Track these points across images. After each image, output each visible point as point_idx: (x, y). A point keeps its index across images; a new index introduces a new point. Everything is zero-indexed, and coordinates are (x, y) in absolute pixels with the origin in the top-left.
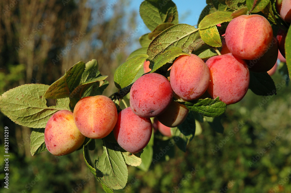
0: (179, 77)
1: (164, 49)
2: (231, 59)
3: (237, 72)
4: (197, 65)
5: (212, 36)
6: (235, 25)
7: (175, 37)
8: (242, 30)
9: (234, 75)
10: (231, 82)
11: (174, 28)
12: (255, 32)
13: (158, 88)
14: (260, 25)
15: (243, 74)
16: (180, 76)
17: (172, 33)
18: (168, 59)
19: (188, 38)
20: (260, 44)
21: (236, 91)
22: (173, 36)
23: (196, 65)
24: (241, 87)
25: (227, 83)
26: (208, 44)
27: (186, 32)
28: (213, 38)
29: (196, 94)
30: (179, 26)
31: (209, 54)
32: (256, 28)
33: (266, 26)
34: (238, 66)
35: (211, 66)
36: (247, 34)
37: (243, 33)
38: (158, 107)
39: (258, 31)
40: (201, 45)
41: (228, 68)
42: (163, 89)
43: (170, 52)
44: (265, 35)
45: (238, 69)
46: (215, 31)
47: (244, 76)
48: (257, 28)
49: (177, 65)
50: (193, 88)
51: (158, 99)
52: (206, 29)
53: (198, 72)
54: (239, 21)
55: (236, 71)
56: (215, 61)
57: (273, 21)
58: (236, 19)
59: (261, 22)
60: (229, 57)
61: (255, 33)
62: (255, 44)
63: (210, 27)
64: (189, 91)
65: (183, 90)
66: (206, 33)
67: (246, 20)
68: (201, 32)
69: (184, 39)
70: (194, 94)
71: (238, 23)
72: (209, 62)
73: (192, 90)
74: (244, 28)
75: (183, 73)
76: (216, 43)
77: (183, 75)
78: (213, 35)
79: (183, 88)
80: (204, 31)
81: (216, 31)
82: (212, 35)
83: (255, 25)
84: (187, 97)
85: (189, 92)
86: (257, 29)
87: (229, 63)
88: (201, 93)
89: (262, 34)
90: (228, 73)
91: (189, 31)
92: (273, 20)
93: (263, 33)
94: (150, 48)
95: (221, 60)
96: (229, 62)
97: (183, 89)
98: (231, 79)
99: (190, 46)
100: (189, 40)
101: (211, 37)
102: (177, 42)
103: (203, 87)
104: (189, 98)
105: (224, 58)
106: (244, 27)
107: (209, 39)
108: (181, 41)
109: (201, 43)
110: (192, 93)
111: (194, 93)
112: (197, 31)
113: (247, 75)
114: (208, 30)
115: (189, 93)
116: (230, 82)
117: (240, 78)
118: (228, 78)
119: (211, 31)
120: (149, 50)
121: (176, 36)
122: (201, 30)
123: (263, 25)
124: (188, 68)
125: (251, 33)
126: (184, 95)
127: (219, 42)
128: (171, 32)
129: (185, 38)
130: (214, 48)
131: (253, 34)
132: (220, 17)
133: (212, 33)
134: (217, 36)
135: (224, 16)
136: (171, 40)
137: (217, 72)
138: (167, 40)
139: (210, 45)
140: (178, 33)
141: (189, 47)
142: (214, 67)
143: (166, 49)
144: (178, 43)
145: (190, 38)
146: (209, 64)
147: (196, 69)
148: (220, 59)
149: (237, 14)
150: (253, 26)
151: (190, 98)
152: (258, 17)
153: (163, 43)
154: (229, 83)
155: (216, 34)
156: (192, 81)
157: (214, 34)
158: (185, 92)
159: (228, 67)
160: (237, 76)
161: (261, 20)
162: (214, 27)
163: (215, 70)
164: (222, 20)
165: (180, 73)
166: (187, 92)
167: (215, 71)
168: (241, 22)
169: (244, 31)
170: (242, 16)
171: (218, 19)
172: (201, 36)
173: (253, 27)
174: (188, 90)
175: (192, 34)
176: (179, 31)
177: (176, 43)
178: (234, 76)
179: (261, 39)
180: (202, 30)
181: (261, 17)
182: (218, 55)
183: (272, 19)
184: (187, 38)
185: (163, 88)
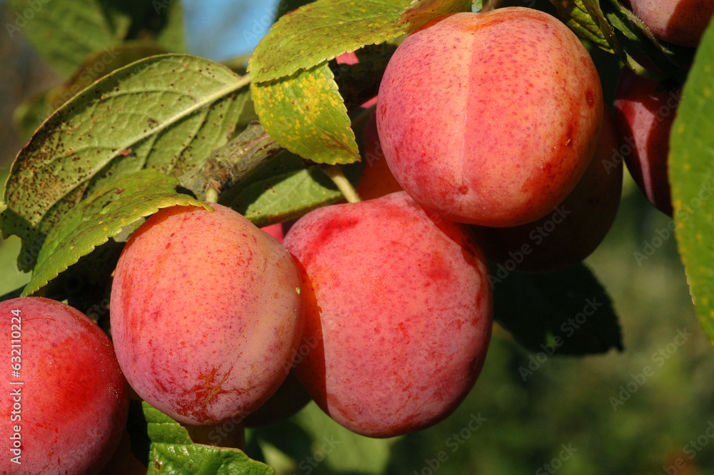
0: (142, 322)
1: (89, 176)
2: (406, 224)
3: (434, 286)
4: (221, 257)
5: (311, 113)
6: (421, 67)
7: (140, 116)
8: (454, 89)
9: (418, 299)
10: (406, 335)
11: (135, 78)
12: (517, 96)
13: (34, 371)
14: (541, 57)
15: (458, 294)
16: (147, 315)
17: (127, 98)
18: (105, 229)
19: (204, 124)
20: (549, 151)
21: (427, 378)
22: (132, 111)
23: (216, 255)
24: (451, 357)
25: (383, 339)
26: (293, 150)
27: (193, 94)
28: (318, 123)
29: (234, 395)
30: (155, 65)
31: (307, 193)
32: (521, 76)
33: (566, 62)
34: (436, 259)
35: (310, 256)
36: (480, 108)
37: (460, 101)
38: (45, 461)
39: (530, 90)
40: (262, 155)
41: (386, 266)
42: (64, 373)
43: (119, 192)
44: (566, 106)
45: (437, 273)
46: (323, 90)
47: (464, 302)
48: (527, 77)
49: (131, 266)
50: (214, 371)
51: (39, 425)
52: (282, 80)
53: (229, 290)
54: (440, 47)
55: (428, 285)
56: (330, 229)
57: (598, 41)
58: (424, 35)
59: (541, 47)
60: (394, 213)
61: (521, 98)
62: (523, 154)
63: (301, 71)
64: (199, 387)
65: (168, 386)
66: (283, 100)
67: (468, 39)
68: (258, 95)
69: (183, 124)
70: (223, 398)
71: (434, 58)
72: (302, 236)
73: (213, 381)
74: (465, 82)
75: (158, 301)
76: (334, 146)
77: (157, 314)
78: (315, 112)
79: (168, 376)
80: (274, 92)
81: (331, 90)
82: (313, 108)
83: (515, 61)
84: (195, 414)
85: (200, 392)
86: (527, 81)
87: (394, 243)
88: (261, 389)
89: (554, 102)
90: (391, 291)
91: (206, 90)
92: (600, 32)
93: (556, 98)
94: (22, 175)
95: (358, 227)
96: (394, 239)
97: (164, 377)
98: (403, 321)
99: (212, 162)
100: (207, 131)
101: (306, 118)
102: (151, 141)
103: (267, 359)
104: (207, 418)
105: (370, 221)
106: (465, 72)
107: (298, 126)
108: (170, 134)
109: (262, 145)
110: (214, 392)
111: (224, 392)
112: (245, 89)
113: (478, 300)
114: (293, 87)
115: (199, 395)
116: (401, 333)
117: (445, 314)
118: (391, 317)
119: (305, 91)
120: (17, 180)
121: (145, 112)
122: (259, 85)
123: (555, 56)
124: (179, 273)
125: (501, 101)
126: (179, 407)
127: (345, 141)
128: (120, 96)
129: (191, 121)
130: (325, 165)
131: (512, 109)
132: (347, 19)
133: (311, 100)
134: (334, 113)
135: (367, 14)
136: (122, 132)
137: (337, 285)
138: (104, 131)
139: (305, 156)
140: (151, 100)
141: (205, 166)
142: (323, 259)
143: (102, 174)
144: (157, 146)
145: (211, 118)
146: (302, 245)
147: (219, 278)
148: (352, 223)
149: (429, 11)
150: (509, 65)
151: (212, 418)
152: (527, 22)
153: (84, 145)
154: (395, 339)
155: (328, 105)
156: (200, 338)
157: (319, 105)
158: (179, 391)
159: (392, 261)
160: (431, 305)
161: (544, 35)
162: (318, 71)
163: (327, 275)
164: (357, 38)
165: (145, 302)
166: (186, 392)
167: (330, 283)
168: (445, 50)
169: (465, 92)
170: (449, 19)
171: (338, 32)
172: (261, 112)
173: (510, 74)
174: (191, 383)
175: (220, 101)
176: (160, 88)
177: (148, 146)
178: (416, 307)
179: (549, 129)
180: (265, 84)
181: (540, 19)
182: (342, 200)
183: (595, 27)
184: (199, 120)
185: (59, 368)
